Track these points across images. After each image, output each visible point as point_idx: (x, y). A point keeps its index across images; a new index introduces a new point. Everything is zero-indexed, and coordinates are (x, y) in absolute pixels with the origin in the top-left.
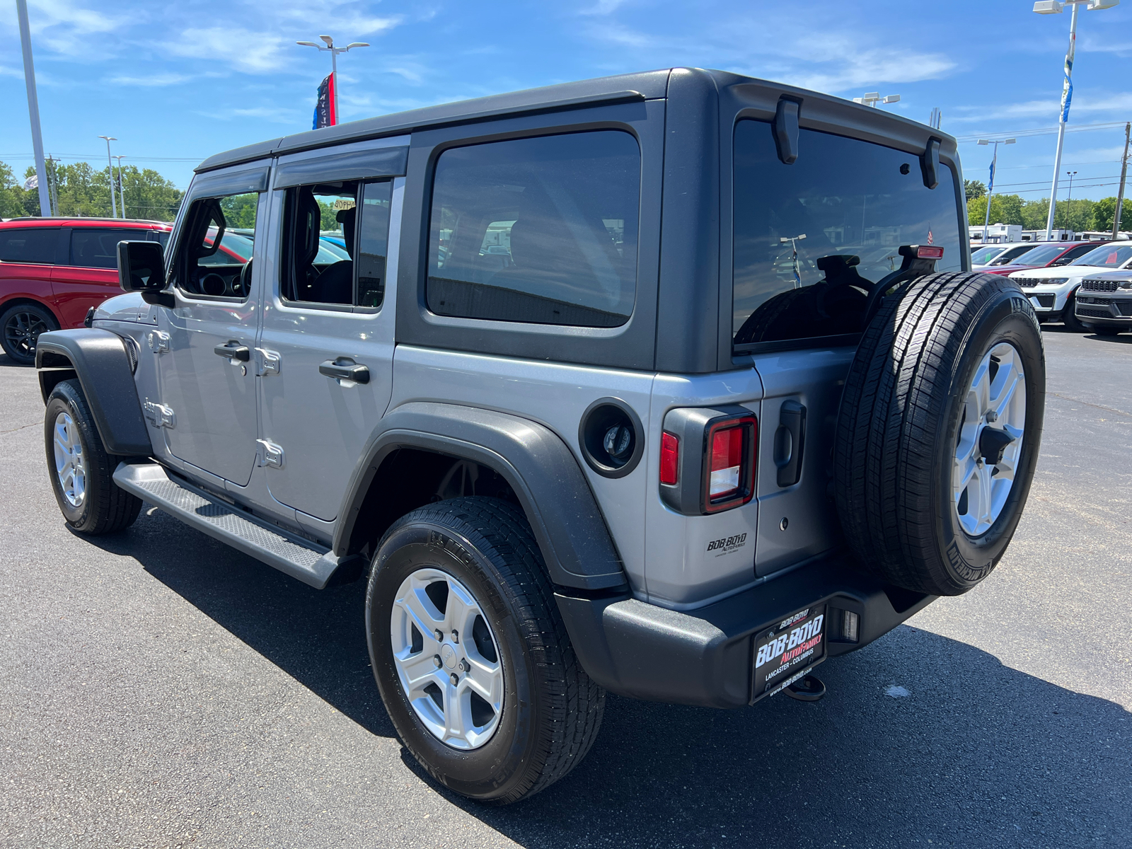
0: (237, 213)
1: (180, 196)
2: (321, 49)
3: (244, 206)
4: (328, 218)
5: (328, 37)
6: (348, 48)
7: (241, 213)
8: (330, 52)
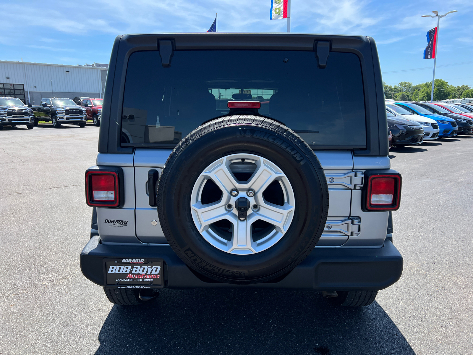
0: (412, 93)
1: (388, 88)
2: (432, 17)
3: (415, 90)
4: (455, 93)
5: (436, 11)
6: (446, 14)
7: (413, 93)
8: (437, 18)
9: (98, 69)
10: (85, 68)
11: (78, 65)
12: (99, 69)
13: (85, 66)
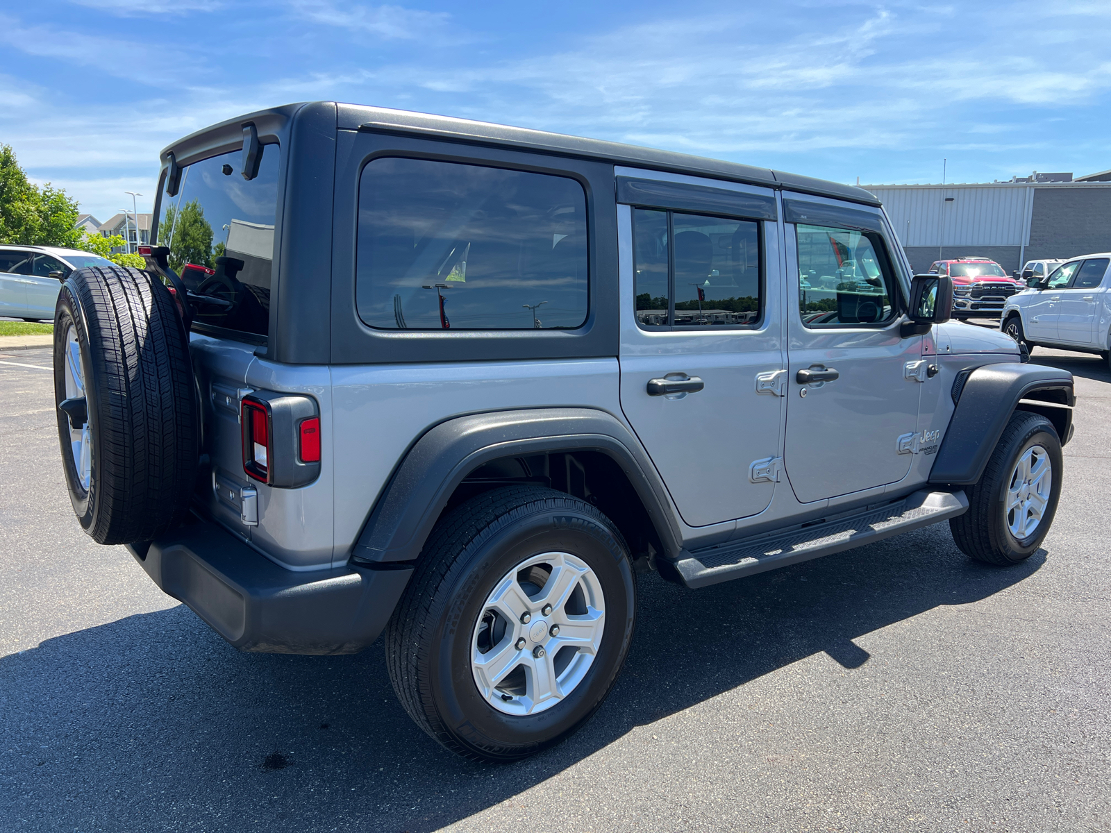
9: (1028, 188)
10: (1012, 187)
11: (996, 181)
12: (1030, 187)
13: (1011, 181)
